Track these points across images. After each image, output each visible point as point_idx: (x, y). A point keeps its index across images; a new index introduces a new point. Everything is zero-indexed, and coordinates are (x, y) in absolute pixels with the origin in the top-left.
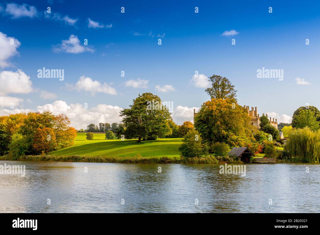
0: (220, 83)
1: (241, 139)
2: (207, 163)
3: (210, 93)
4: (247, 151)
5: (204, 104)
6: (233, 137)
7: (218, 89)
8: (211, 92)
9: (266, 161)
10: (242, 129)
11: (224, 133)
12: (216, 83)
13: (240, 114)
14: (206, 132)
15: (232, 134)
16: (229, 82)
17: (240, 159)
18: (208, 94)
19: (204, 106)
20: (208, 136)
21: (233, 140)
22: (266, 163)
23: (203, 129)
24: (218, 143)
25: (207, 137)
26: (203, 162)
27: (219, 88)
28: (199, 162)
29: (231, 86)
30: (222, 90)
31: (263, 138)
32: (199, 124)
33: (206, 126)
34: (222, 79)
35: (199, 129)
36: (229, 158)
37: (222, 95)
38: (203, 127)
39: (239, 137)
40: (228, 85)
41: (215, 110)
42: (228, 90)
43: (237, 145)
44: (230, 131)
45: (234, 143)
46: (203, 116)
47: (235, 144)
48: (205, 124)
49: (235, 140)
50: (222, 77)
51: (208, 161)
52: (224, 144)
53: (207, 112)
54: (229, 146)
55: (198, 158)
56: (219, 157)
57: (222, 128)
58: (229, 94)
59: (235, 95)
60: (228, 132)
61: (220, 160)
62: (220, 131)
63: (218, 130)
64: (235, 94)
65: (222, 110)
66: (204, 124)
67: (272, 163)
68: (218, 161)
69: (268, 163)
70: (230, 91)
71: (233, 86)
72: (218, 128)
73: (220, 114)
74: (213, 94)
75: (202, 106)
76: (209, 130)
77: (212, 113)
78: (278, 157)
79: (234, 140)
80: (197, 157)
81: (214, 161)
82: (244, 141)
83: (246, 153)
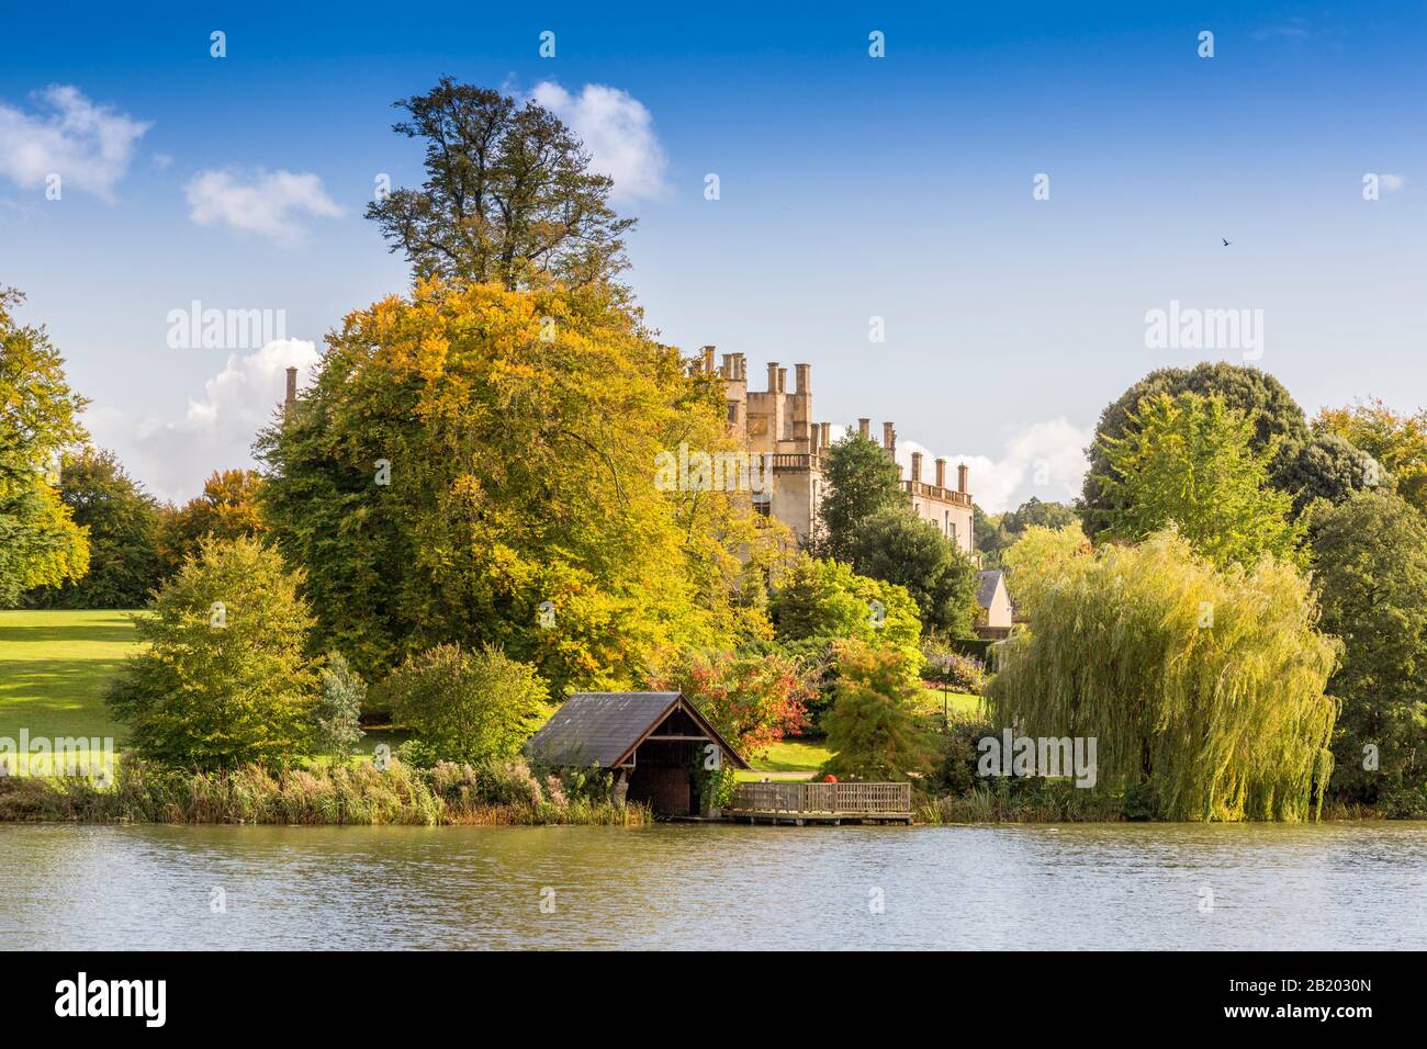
0: (495, 152)
1: (648, 626)
2: (341, 823)
3: (408, 232)
4: (681, 719)
5: (350, 322)
6: (579, 605)
7: (478, 198)
8: (420, 225)
9: (831, 806)
10: (655, 539)
11: (512, 571)
12: (457, 149)
13: (642, 412)
14: (359, 564)
15: (577, 583)
16: (567, 146)
17: (623, 785)
18: (394, 240)
19: (354, 340)
20: (373, 590)
21: (581, 629)
22: (829, 823)
23: (333, 536)
24: (447, 655)
25: (370, 603)
26: (309, 815)
27: (487, 197)
28: (279, 815)
29: (584, 180)
30: (507, 214)
31: (841, 617)
32: (305, 495)
33: (362, 512)
34: (511, 115)
35: (300, 534)
36: (534, 783)
37: (507, 257)
38: (330, 517)
39: (630, 610)
40: (556, 169)
41: (440, 373)
42: (557, 214)
43: (611, 670)
44: (562, 557)
45: (589, 656)
46: (337, 420)
47: (592, 663)
48: (353, 496)
49: (598, 627)
50: (510, 103)
51: (355, 807)
52: (497, 659)
53: (370, 392)
54: (540, 679)
55: (274, 776)
56: (445, 771)
57: (492, 532)
58: (571, 251)
59: (616, 257)
60: (546, 563)
61: (452, 793)
62: (477, 549)
63: (457, 547)
64: (617, 246)
65: (494, 377)
66: (342, 490)
67: (882, 822)
68: (441, 801)
69: (845, 822)
70: (581, 226)
71: (598, 181)
72: (461, 525)
73: (481, 409)
74: (433, 245)
75: (333, 340)
76: (380, 542)
77: (418, 398)
78: (931, 769)
79: (588, 628)
80: (261, 774)
81: (406, 801)
82: (669, 636)
83: (673, 735)
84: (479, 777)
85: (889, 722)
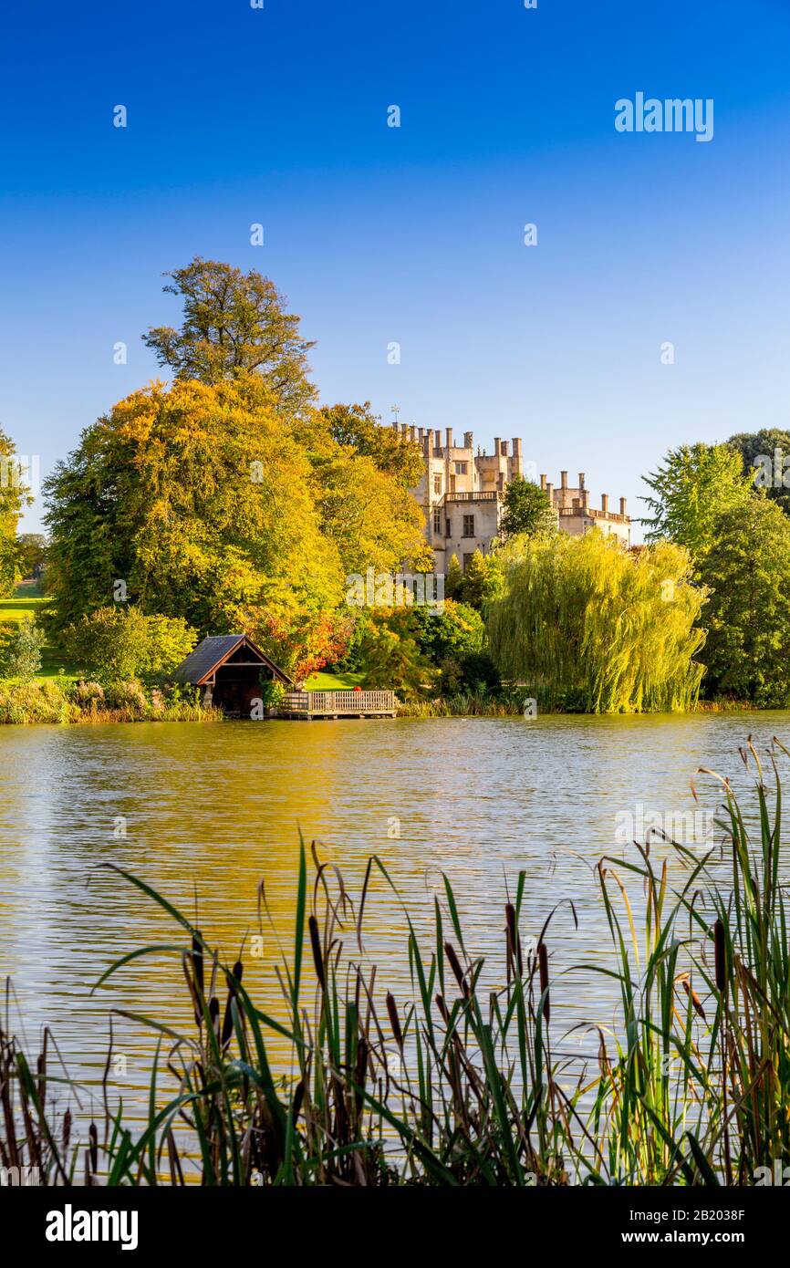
3: (170, 355)
4: (246, 652)
6: (240, 583)
7: (220, 332)
10: (297, 540)
11: (198, 563)
15: (241, 569)
17: (208, 695)
18: (162, 359)
21: (239, 597)
23: (87, 542)
29: (281, 318)
33: (105, 527)
34: (238, 280)
50: (238, 272)
56: (86, 688)
59: (302, 365)
60: (221, 556)
62: (174, 549)
64: (304, 359)
65: (178, 439)
67: (375, 716)
71: (292, 319)
73: (173, 460)
76: (115, 546)
77: (135, 453)
83: (244, 662)
84: (105, 692)
85: (399, 652)
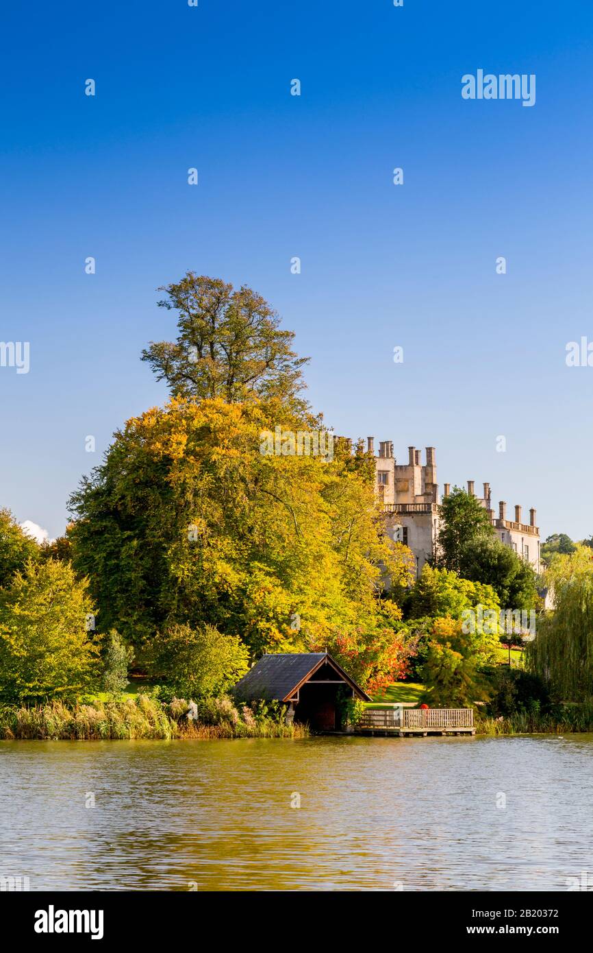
0: (221, 317)
1: (314, 612)
2: (111, 738)
3: (167, 368)
4: (326, 671)
5: (129, 425)
6: (271, 601)
7: (212, 347)
8: (176, 364)
10: (319, 558)
11: (229, 579)
12: (197, 316)
13: (310, 479)
14: (133, 575)
15: (270, 586)
16: (266, 313)
17: (292, 712)
18: (159, 373)
19: (132, 435)
20: (142, 592)
21: (271, 615)
22: (420, 735)
23: (117, 558)
24: (183, 632)
25: (141, 600)
26: (92, 733)
27: (217, 346)
28: (71, 733)
29: (276, 334)
30: (229, 355)
31: (449, 604)
32: (99, 533)
33: (135, 543)
34: (231, 295)
35: (97, 557)
36: (235, 711)
37: (230, 383)
38: (116, 546)
39: (302, 602)
40: (260, 327)
41: (182, 455)
42: (259, 355)
43: (291, 640)
44: (260, 570)
45: (276, 631)
46: (120, 485)
47: (278, 636)
48: (129, 533)
49: (282, 613)
50: (230, 287)
51: (120, 728)
52: (212, 633)
53: (139, 467)
54: (243, 646)
55: (70, 709)
56: (177, 705)
57: (216, 554)
58: (269, 378)
59: (298, 381)
60: (251, 573)
61: (182, 718)
62: (206, 565)
63: (194, 564)
64: (298, 375)
65: (214, 457)
66: (123, 529)
67: (455, 734)
68: (175, 724)
69: (430, 734)
70: (275, 362)
71: (287, 335)
72: (197, 550)
73: (208, 478)
74: (184, 376)
75: (118, 436)
76: (147, 562)
79: (276, 614)
80: (62, 710)
81: (152, 723)
82: (329, 618)
83: (323, 680)
84: (199, 709)
85: (462, 671)
